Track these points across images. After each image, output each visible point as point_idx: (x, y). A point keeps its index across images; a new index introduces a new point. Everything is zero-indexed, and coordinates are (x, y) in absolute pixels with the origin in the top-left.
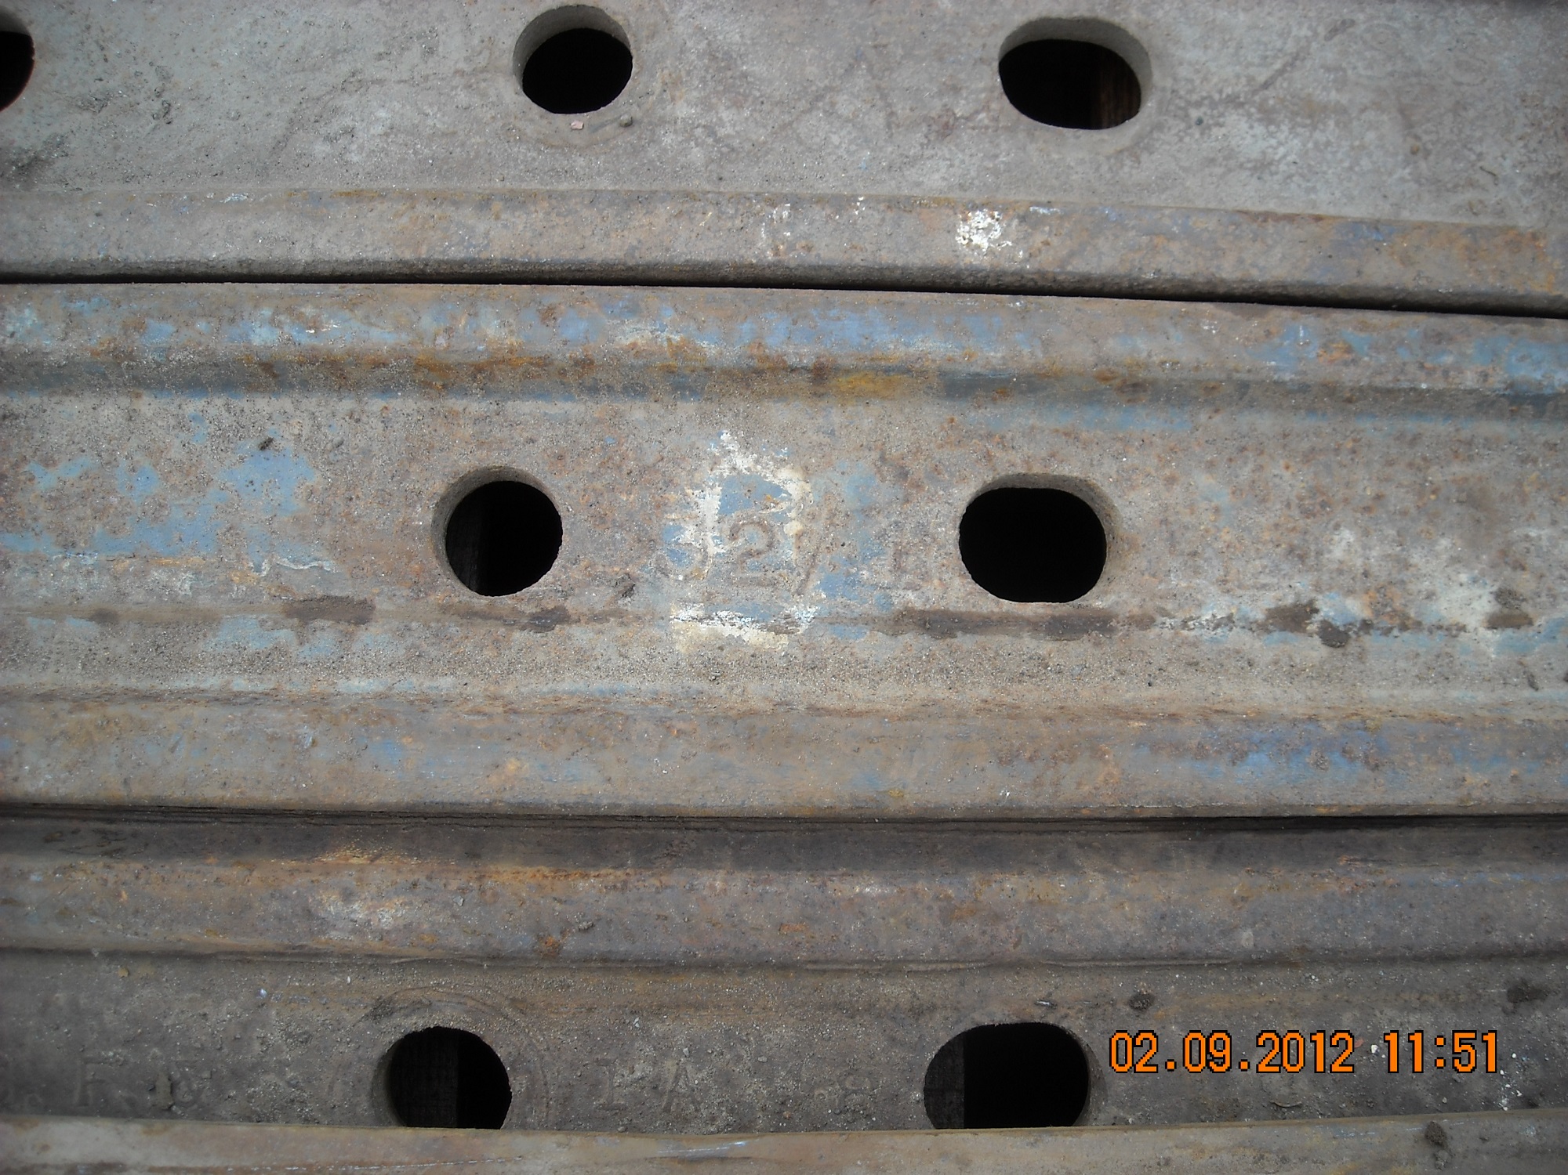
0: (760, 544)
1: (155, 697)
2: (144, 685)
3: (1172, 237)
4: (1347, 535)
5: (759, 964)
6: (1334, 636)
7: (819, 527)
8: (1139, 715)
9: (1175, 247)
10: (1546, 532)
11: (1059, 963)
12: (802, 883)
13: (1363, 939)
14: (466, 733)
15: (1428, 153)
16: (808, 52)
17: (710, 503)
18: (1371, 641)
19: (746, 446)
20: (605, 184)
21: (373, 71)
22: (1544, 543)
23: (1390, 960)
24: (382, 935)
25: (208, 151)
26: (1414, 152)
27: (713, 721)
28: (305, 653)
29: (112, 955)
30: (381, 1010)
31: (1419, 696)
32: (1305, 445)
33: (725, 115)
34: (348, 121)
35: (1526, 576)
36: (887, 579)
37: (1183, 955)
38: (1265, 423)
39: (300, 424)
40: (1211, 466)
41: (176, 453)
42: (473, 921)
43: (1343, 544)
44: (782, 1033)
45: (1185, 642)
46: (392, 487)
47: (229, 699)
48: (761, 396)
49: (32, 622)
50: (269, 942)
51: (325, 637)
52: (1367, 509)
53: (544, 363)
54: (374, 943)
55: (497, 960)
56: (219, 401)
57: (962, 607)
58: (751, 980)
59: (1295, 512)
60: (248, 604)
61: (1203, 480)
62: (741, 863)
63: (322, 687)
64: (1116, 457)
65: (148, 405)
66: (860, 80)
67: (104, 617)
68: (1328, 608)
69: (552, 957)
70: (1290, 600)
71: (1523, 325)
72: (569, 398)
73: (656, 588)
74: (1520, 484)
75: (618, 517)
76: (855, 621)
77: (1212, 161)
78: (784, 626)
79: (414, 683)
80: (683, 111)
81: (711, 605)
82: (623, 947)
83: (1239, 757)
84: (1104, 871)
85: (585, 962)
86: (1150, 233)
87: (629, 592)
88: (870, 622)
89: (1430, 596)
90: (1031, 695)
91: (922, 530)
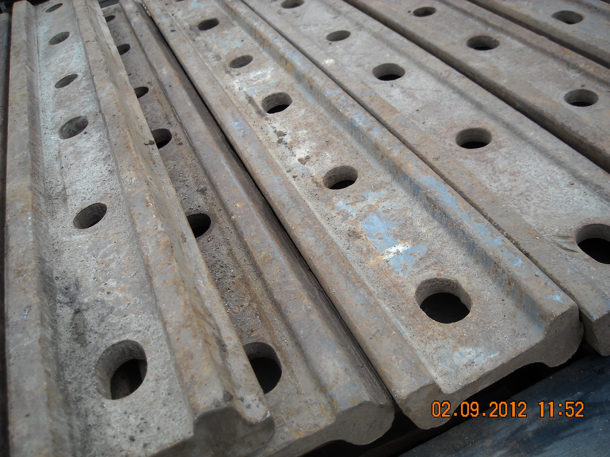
4: (305, 132)
6: (280, 142)
18: (282, 146)
35: (315, 158)
38: (322, 110)
40: (307, 110)
43: (303, 132)
45: (266, 125)
52: (313, 131)
59: (305, 123)
61: (303, 111)
70: (284, 131)
88: (247, 95)
89: (300, 148)
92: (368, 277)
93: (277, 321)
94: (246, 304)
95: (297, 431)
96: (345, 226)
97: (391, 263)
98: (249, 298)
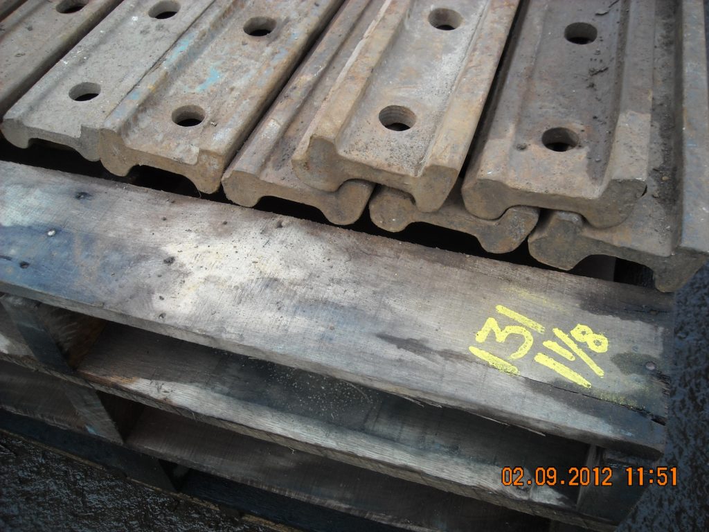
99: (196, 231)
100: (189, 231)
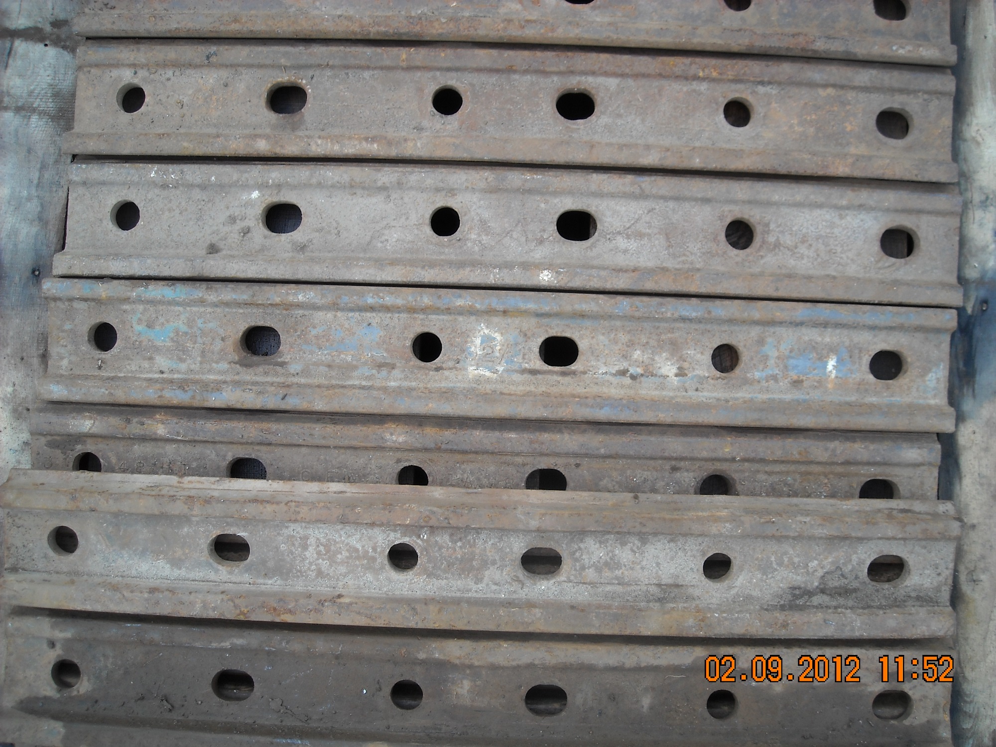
0: (490, 352)
1: (343, 387)
2: (340, 383)
3: (594, 277)
4: (638, 352)
5: (486, 452)
6: (633, 377)
7: (504, 348)
8: (579, 397)
9: (595, 280)
10: (693, 352)
11: (557, 455)
12: (497, 434)
13: (632, 453)
14: (420, 397)
15: (673, 246)
16: (506, 220)
17: (478, 341)
18: (642, 379)
19: (487, 327)
20: (453, 257)
21: (393, 223)
22: (692, 355)
23: (639, 458)
24: (400, 443)
25: (350, 244)
26: (669, 246)
27: (477, 396)
28: (379, 376)
29: (335, 447)
30: (399, 461)
31: (655, 393)
32: (628, 329)
33: (484, 238)
34: (386, 238)
35: (686, 363)
36: (521, 361)
37: (587, 454)
38: (618, 323)
39: (378, 320)
40: (603, 334)
41: (347, 326)
42: (421, 441)
43: (637, 354)
44: (492, 468)
45: (594, 378)
46: (400, 336)
47: (363, 388)
48: (491, 316)
49: (311, 367)
50: (373, 445)
51: (384, 372)
52: (644, 345)
53: (438, 309)
54: (398, 446)
55: (426, 450)
56: (357, 313)
57: (539, 368)
58: (485, 456)
59: (625, 346)
60: (365, 363)
61: (601, 338)
62: (483, 429)
63: (383, 384)
64: (579, 331)
65: (339, 314)
66: (519, 228)
67: (329, 366)
68: (632, 370)
69: (438, 449)
70: (622, 368)
71: (684, 301)
72: (444, 315)
73: (465, 362)
74: (686, 339)
75: (456, 344)
76: (513, 371)
77: (611, 250)
78: (496, 372)
79: (406, 384)
80: (473, 236)
81: (478, 366)
82: (455, 448)
83: (601, 408)
84: (569, 434)
85: (446, 451)
86: (589, 276)
87: (458, 363)
88: (516, 371)
89: (660, 368)
90: (554, 390)
91: (530, 349)
92: (841, 395)
93: (853, 468)
94: (826, 481)
95: (933, 489)
96: (783, 384)
97: (840, 375)
98: (822, 477)
99: (14, 391)
100: (14, 385)
